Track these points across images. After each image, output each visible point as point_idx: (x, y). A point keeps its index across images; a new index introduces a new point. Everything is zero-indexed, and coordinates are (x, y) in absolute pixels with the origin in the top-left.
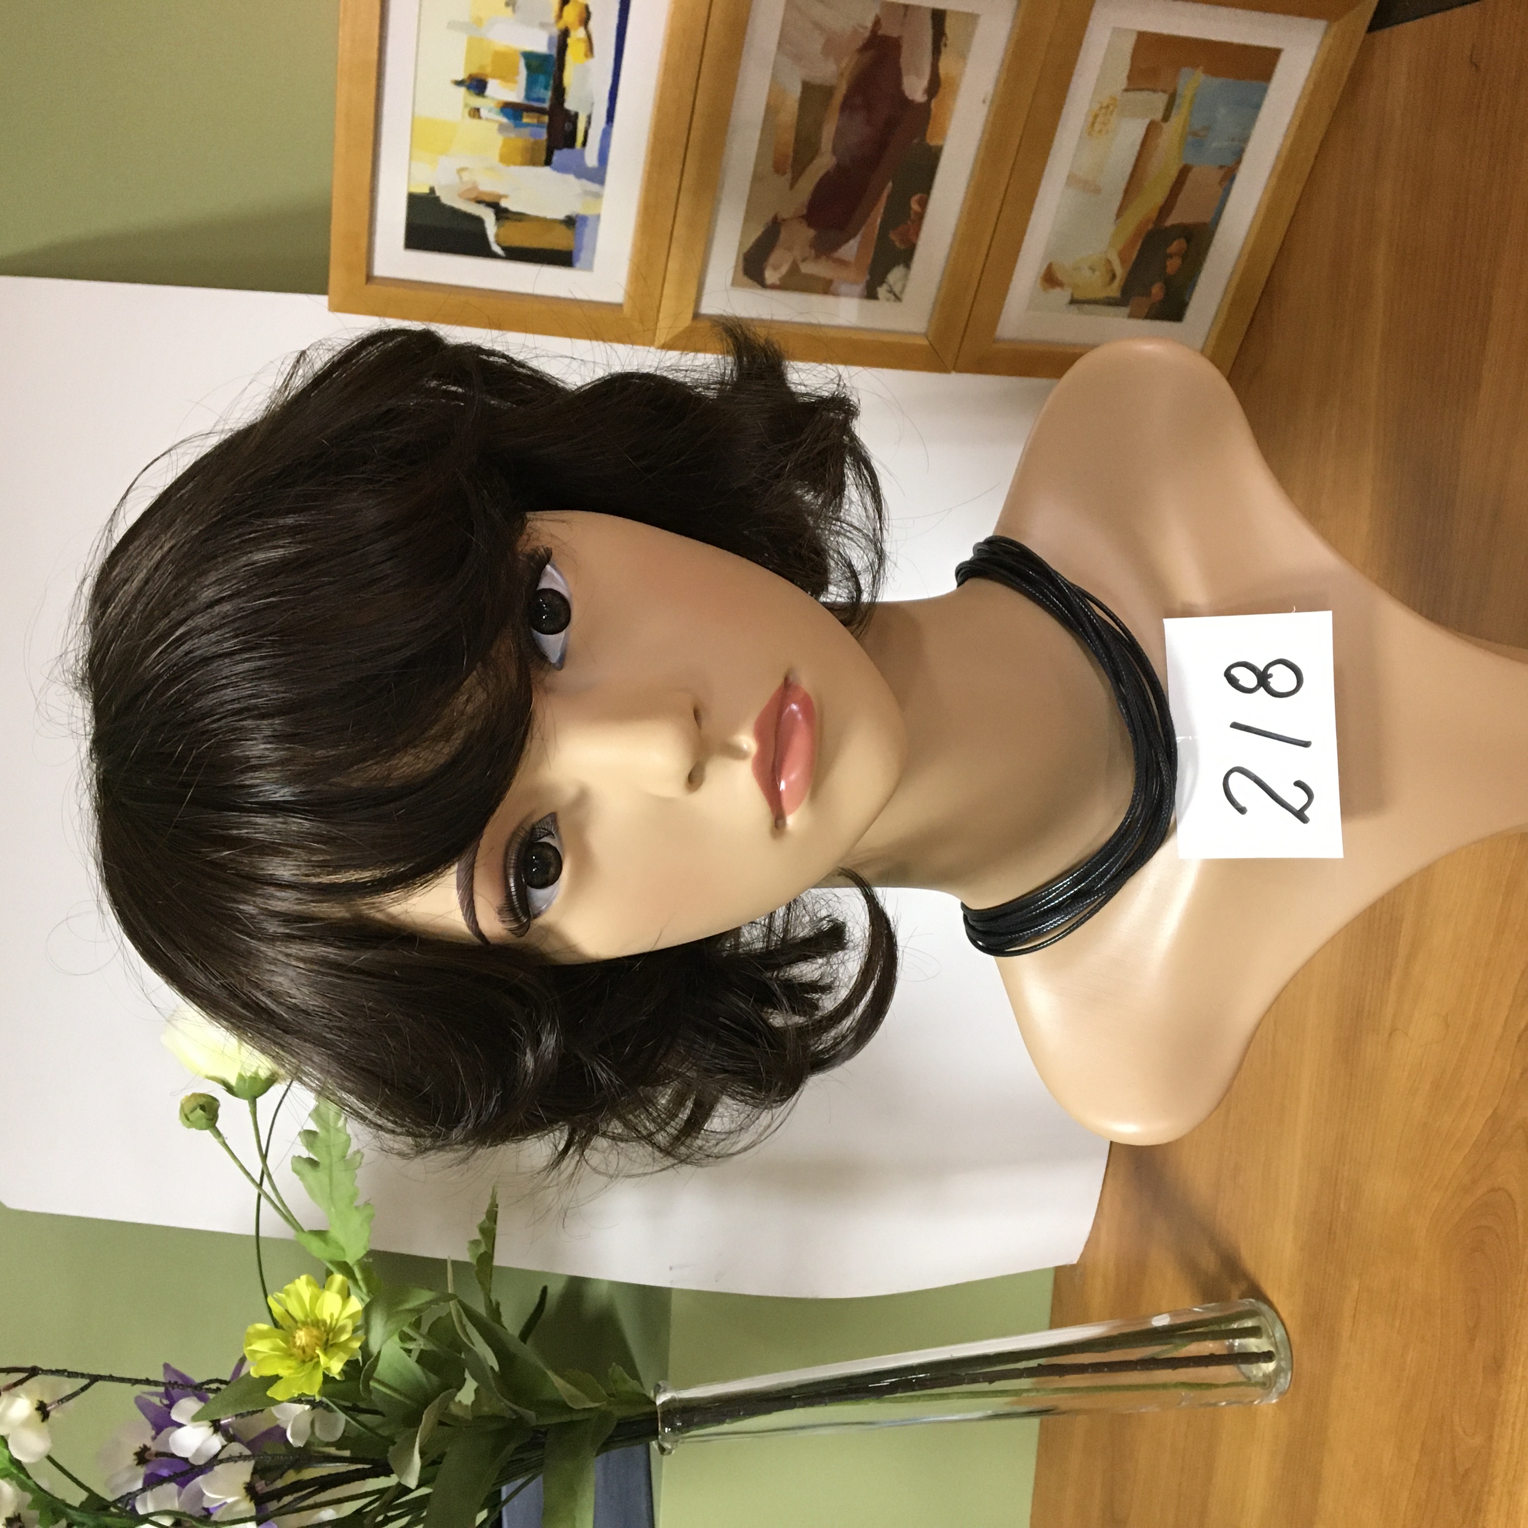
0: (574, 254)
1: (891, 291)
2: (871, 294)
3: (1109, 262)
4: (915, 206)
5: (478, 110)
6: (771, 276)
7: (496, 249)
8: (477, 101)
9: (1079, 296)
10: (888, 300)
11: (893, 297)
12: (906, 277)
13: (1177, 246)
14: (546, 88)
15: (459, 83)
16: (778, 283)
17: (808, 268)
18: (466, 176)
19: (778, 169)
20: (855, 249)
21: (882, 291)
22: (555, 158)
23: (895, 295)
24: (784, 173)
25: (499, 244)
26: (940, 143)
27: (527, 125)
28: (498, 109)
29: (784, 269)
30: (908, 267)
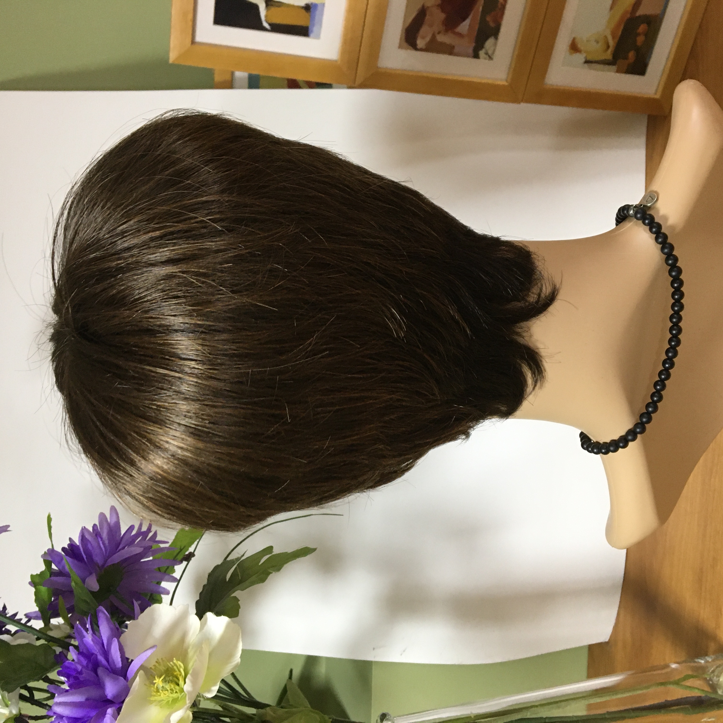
0: (310, 28)
1: (487, 53)
2: (476, 56)
3: (606, 37)
6: (420, 43)
7: (266, 25)
9: (590, 58)
10: (485, 59)
12: (495, 44)
13: (642, 28)
16: (424, 47)
17: (441, 38)
20: (467, 27)
21: (482, 53)
23: (489, 56)
25: (267, 22)
29: (428, 39)
30: (496, 38)
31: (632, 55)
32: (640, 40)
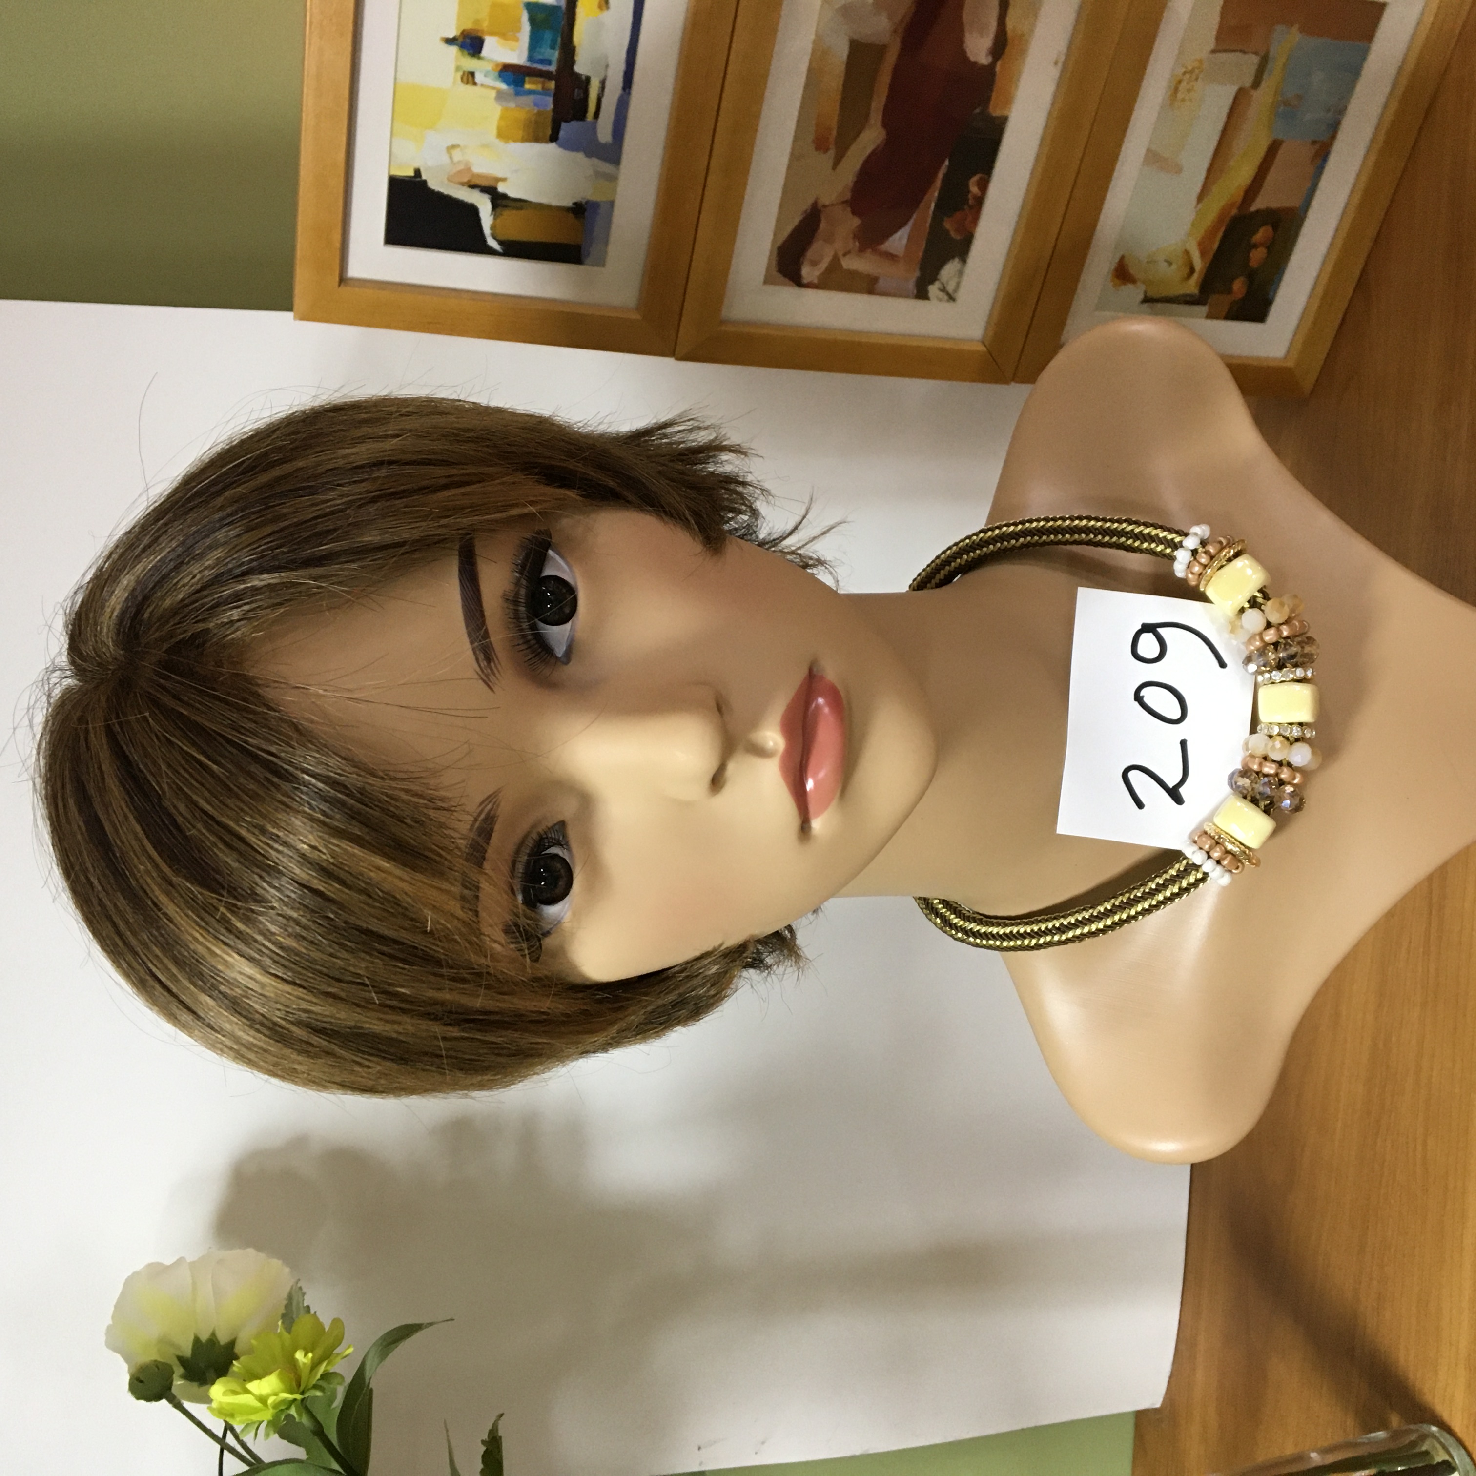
0: (584, 247)
1: (943, 290)
2: (922, 294)
3: (1187, 252)
4: (974, 189)
5: (472, 74)
6: (808, 273)
7: (492, 243)
8: (470, 63)
9: (1153, 293)
10: (940, 300)
11: (946, 297)
12: (961, 273)
13: (1262, 234)
14: (553, 47)
15: (449, 41)
16: (816, 280)
17: (851, 263)
18: (457, 155)
19: (821, 145)
21: (933, 290)
22: (562, 134)
23: (948, 294)
24: (826, 150)
25: (494, 237)
26: (1005, 113)
27: (530, 92)
28: (497, 74)
29: (824, 265)
30: (964, 261)
31: (1239, 286)
32: (1257, 256)
